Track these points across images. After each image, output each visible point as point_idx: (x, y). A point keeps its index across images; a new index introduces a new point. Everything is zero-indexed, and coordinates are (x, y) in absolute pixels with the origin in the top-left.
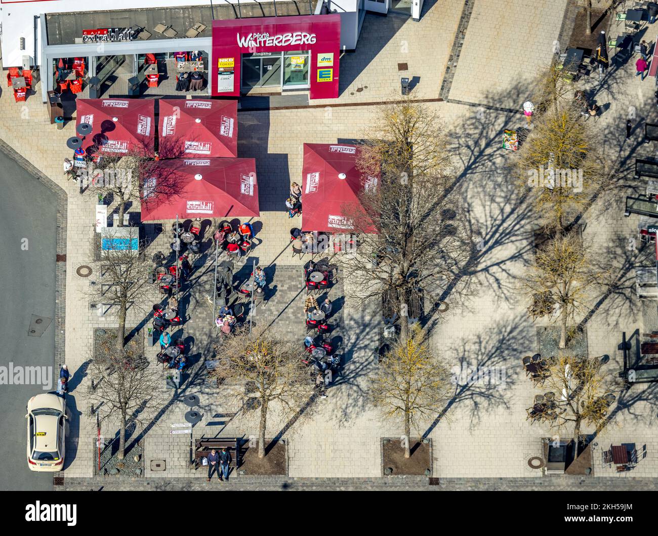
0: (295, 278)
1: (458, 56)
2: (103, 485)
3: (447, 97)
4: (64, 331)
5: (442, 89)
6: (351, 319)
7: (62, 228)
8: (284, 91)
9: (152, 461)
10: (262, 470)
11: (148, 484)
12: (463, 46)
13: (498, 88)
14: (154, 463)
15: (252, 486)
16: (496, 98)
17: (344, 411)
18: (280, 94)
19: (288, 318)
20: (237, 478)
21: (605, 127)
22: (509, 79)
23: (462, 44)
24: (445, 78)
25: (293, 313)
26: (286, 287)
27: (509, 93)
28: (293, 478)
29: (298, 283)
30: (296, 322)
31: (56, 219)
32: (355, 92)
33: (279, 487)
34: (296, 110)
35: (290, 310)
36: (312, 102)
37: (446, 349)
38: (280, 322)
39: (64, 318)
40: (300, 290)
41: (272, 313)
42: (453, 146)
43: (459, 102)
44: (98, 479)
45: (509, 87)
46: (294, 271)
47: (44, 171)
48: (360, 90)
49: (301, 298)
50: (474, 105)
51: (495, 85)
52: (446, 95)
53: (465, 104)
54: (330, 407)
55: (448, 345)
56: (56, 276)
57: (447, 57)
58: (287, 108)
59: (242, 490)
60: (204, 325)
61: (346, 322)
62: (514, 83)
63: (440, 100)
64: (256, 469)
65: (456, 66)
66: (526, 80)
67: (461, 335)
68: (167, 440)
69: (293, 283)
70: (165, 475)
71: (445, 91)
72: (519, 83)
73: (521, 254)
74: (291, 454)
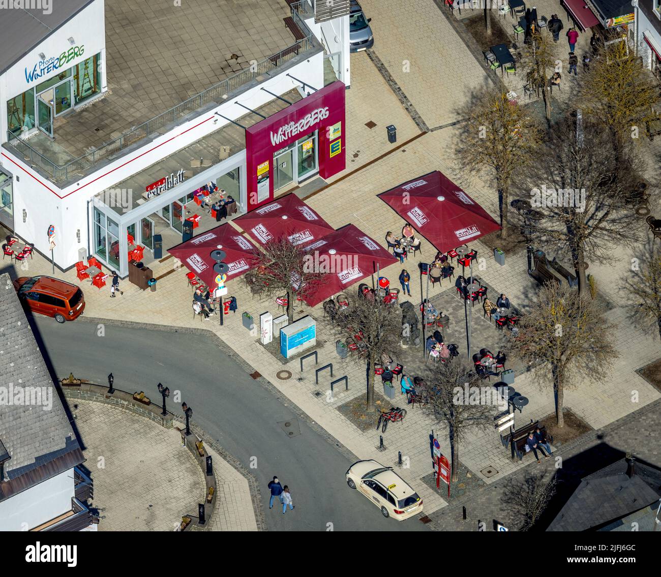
0: (451, 301)
1: (405, 97)
2: (462, 506)
3: (428, 129)
4: (314, 421)
5: (418, 125)
6: (524, 307)
7: (233, 355)
8: (300, 183)
9: (481, 471)
10: (571, 435)
11: (496, 487)
12: (402, 88)
13: (460, 103)
14: (485, 472)
15: (575, 450)
16: (467, 111)
17: (588, 368)
18: (298, 187)
19: (475, 329)
20: (558, 451)
21: (571, 90)
22: (462, 94)
23: (399, 88)
24: (412, 116)
25: (476, 324)
26: (451, 310)
27: (472, 103)
28: (600, 429)
29: (457, 303)
30: (485, 329)
31: (221, 352)
32: (354, 159)
33: (596, 440)
34: (322, 192)
35: (472, 324)
36: (329, 181)
37: (617, 291)
38: (473, 335)
39: (303, 413)
40: (464, 307)
41: (460, 332)
42: (469, 158)
43: (441, 127)
44: (454, 503)
45: (468, 99)
46: (445, 296)
47: (175, 325)
48: (356, 156)
49: (470, 312)
50: (454, 124)
51: (455, 103)
52: (425, 127)
53: (446, 126)
54: (575, 370)
55: (615, 288)
56: (266, 389)
57: (399, 103)
58: (314, 194)
59: (570, 456)
60: (417, 365)
61: (523, 310)
62: (469, 95)
63: (424, 133)
64: (566, 437)
65: (411, 105)
66: (475, 88)
67: (617, 276)
68: (477, 452)
69: (454, 305)
70: (501, 475)
71: (422, 125)
72: (472, 92)
73: (601, 203)
74: (582, 415)
